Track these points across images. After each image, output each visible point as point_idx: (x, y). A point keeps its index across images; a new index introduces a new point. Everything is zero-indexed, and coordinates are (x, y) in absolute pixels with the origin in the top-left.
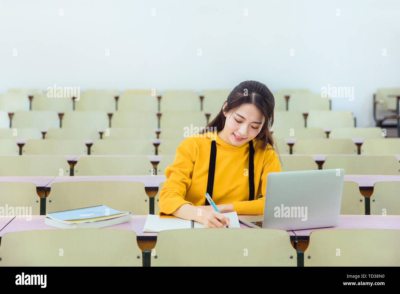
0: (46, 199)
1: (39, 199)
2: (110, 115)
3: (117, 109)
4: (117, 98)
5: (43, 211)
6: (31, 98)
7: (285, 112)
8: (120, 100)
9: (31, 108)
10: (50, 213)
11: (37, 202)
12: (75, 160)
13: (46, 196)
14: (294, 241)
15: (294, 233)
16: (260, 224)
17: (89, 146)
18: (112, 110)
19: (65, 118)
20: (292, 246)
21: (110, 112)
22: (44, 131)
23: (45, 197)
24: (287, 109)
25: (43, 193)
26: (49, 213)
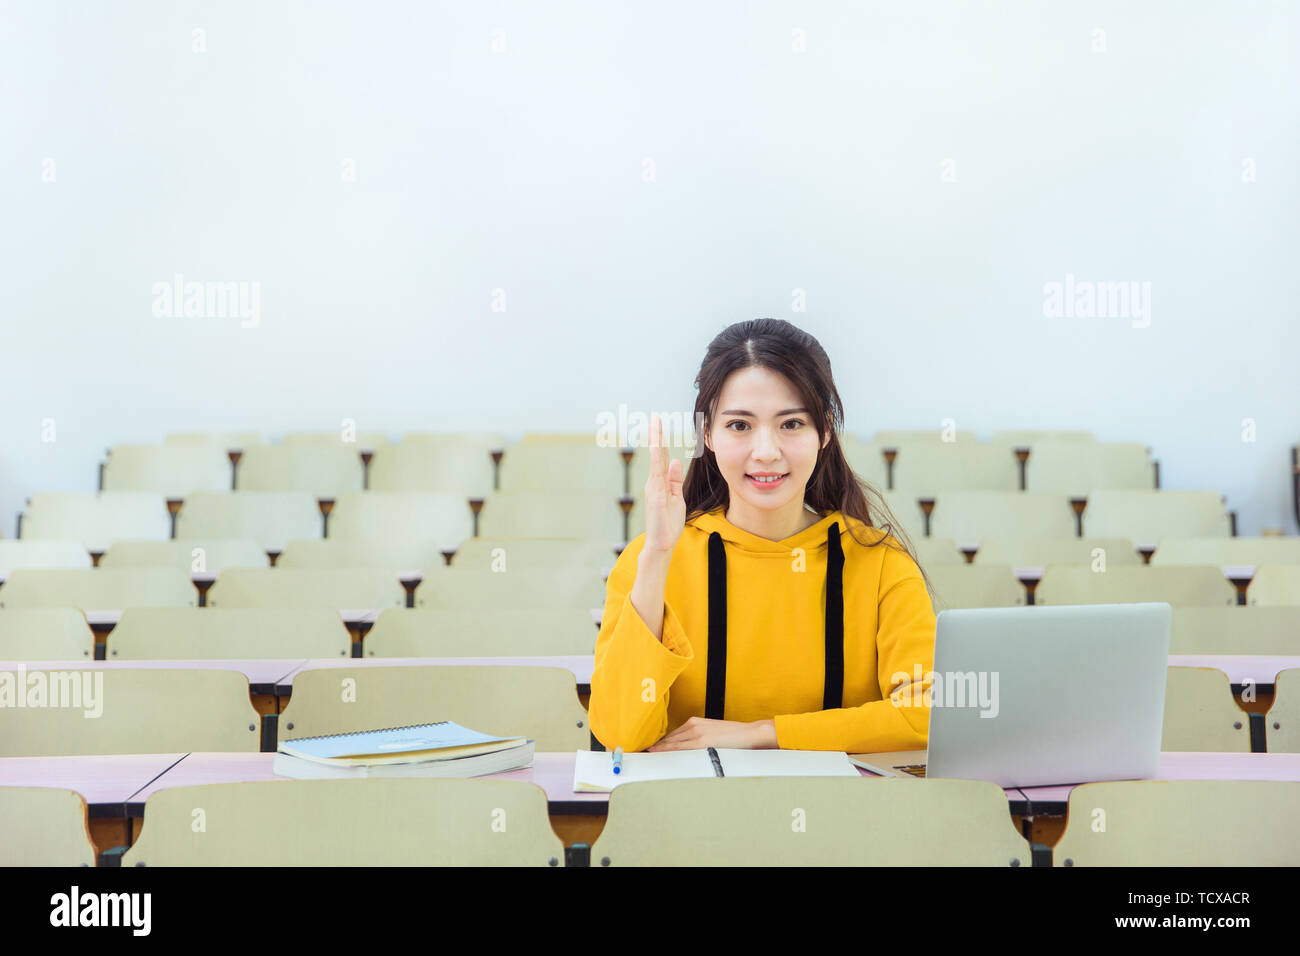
0: (277, 718)
1: (256, 719)
2: (477, 506)
3: (497, 485)
4: (497, 457)
5: (269, 744)
6: (235, 457)
7: (1016, 496)
8: (506, 462)
9: (234, 486)
10: (290, 740)
11: (252, 728)
12: (368, 620)
13: (278, 712)
14: (1023, 818)
15: (1023, 794)
16: (918, 771)
17: (410, 586)
18: (483, 490)
19: (337, 512)
20: (1016, 831)
21: (476, 495)
22: (274, 548)
23: (276, 715)
24: (1023, 486)
25: (270, 703)
26: (287, 741)
